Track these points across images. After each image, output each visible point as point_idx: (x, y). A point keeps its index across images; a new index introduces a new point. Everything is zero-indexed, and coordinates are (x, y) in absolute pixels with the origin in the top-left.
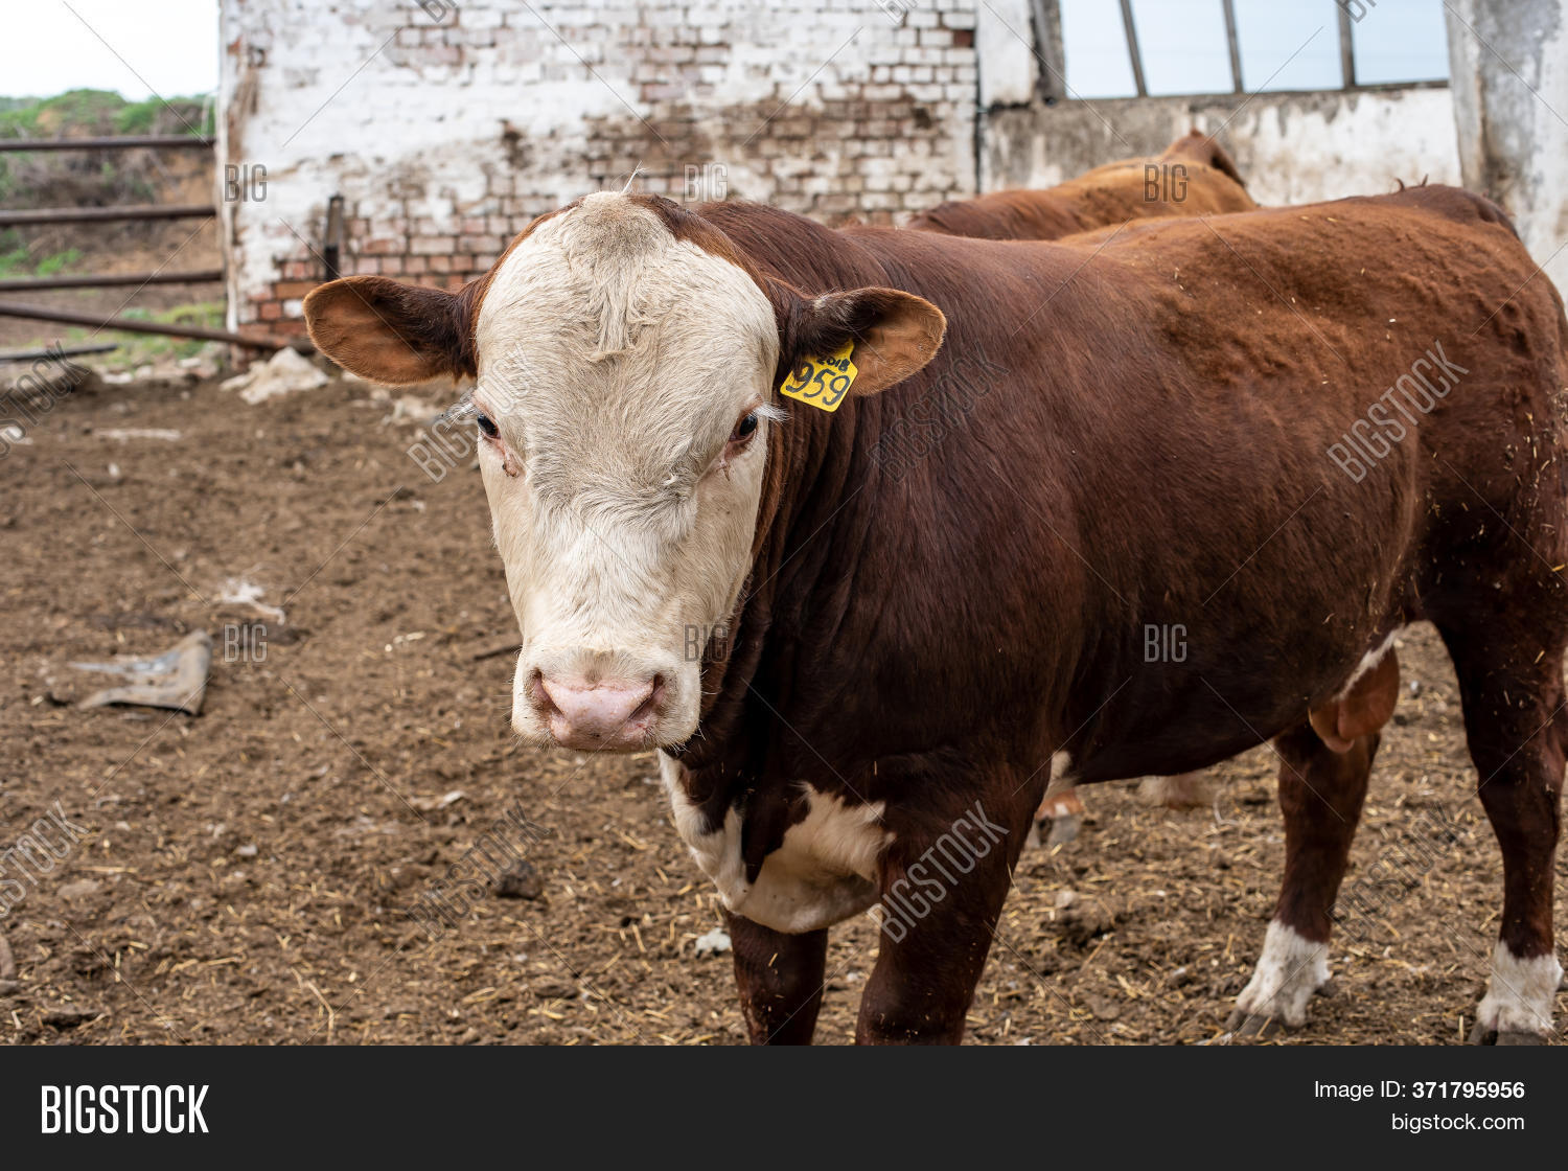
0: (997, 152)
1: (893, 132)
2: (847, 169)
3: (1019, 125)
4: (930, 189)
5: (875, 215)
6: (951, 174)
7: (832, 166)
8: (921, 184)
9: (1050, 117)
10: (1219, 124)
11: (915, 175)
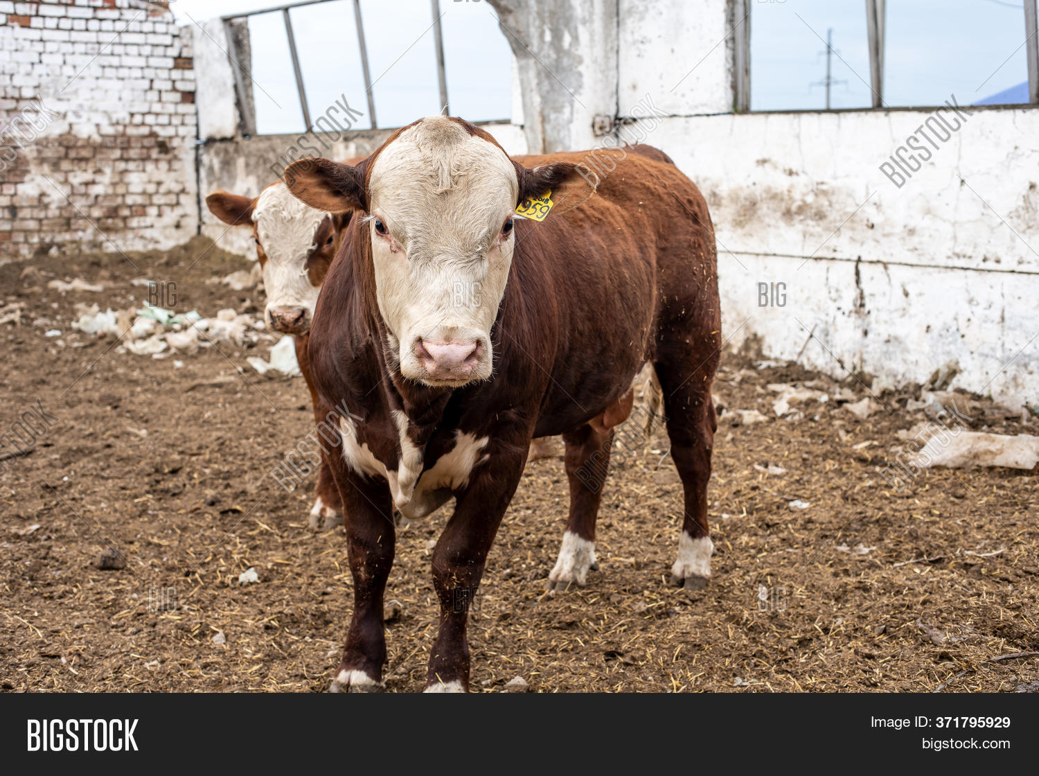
0: (211, 169)
1: (145, 156)
2: (116, 179)
3: (226, 151)
4: (169, 192)
5: (134, 209)
6: (182, 183)
7: (107, 177)
8: (163, 189)
9: (248, 146)
10: (365, 148)
11: (159, 184)
